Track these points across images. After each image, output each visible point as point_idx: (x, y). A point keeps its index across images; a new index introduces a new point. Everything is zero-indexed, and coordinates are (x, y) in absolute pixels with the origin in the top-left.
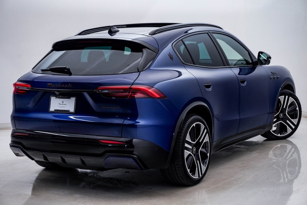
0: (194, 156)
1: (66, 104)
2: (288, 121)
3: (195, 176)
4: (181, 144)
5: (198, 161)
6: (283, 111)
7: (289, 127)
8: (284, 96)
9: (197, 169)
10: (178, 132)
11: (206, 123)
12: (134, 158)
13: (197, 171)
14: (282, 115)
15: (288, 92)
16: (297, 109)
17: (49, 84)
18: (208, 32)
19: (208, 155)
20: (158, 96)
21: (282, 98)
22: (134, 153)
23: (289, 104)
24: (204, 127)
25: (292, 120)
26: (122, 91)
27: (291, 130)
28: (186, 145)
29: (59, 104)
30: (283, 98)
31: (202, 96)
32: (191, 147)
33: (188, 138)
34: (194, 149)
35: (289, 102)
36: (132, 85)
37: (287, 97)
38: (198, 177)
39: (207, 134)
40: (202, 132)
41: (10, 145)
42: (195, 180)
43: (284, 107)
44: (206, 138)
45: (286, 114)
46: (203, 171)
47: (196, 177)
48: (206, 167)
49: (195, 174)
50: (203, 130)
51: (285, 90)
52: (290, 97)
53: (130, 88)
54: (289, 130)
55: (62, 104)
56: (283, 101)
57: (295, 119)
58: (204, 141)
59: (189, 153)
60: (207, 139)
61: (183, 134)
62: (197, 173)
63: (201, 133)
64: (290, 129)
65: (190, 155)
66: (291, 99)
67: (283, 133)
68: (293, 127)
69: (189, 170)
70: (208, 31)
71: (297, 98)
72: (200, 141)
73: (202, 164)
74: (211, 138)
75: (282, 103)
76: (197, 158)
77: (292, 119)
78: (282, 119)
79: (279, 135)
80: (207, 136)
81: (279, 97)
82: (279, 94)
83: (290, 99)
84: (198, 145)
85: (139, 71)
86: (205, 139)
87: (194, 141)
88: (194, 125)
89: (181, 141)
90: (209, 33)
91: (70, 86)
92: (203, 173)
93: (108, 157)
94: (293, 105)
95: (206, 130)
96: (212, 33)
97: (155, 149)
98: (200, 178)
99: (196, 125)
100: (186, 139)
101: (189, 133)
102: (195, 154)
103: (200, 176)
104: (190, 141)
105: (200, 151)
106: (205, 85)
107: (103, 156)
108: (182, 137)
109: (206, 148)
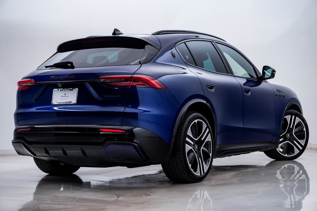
1: (68, 96)
2: (295, 142)
3: (197, 173)
4: (182, 137)
5: (200, 159)
6: (290, 131)
7: (296, 148)
8: (290, 116)
9: (198, 166)
10: (179, 124)
12: (134, 147)
13: (199, 168)
14: (288, 135)
15: (295, 112)
16: (305, 129)
17: (52, 77)
18: (211, 41)
19: (211, 154)
20: (159, 87)
21: (288, 117)
22: (135, 141)
23: (295, 124)
25: (299, 141)
26: (123, 80)
27: (299, 151)
28: (187, 139)
29: (62, 96)
30: (290, 117)
31: (204, 95)
32: (192, 143)
33: (189, 133)
34: (196, 146)
35: (296, 122)
36: (134, 74)
37: (293, 117)
38: (199, 175)
39: (210, 134)
40: (204, 130)
41: (12, 142)
42: (197, 177)
43: (291, 127)
44: (208, 137)
45: (293, 135)
46: (205, 170)
47: (198, 174)
48: (208, 167)
49: (197, 171)
50: (205, 128)
51: (292, 110)
52: (297, 117)
53: (132, 77)
54: (297, 151)
55: (64, 96)
56: (289, 121)
57: (302, 139)
58: (206, 140)
59: (191, 148)
60: (209, 139)
61: (184, 128)
62: (199, 170)
64: (297, 149)
65: (190, 151)
66: (298, 120)
67: (290, 154)
68: (301, 148)
69: (190, 165)
71: (304, 118)
72: (202, 139)
73: (204, 163)
74: (213, 137)
75: (289, 123)
76: (199, 156)
77: (299, 139)
78: (289, 140)
79: (286, 155)
80: (209, 135)
81: (285, 117)
82: (285, 113)
83: (296, 119)
84: (199, 143)
85: (140, 64)
87: (196, 138)
88: (196, 121)
89: (182, 134)
91: (72, 77)
92: (205, 172)
93: (108, 145)
94: (301, 125)
95: (208, 130)
96: (216, 43)
97: (156, 138)
98: (202, 176)
99: (198, 122)
100: (188, 134)
101: (191, 128)
102: (197, 152)
103: (202, 174)
104: (192, 136)
105: (202, 149)
106: (207, 86)
107: (103, 144)
108: (183, 131)
109: (208, 148)
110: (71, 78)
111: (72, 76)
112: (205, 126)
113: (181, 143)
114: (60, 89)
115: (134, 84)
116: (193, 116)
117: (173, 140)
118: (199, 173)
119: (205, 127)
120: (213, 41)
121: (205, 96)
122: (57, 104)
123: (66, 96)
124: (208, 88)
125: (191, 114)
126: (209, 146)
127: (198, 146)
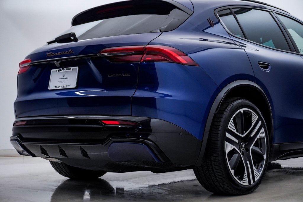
0: (243, 154)
1: (67, 78)
3: (243, 181)
4: (220, 132)
5: (248, 162)
9: (246, 172)
10: (215, 114)
11: (260, 113)
13: (246, 175)
17: (48, 53)
19: (265, 156)
20: (184, 62)
22: (149, 137)
24: (258, 117)
26: (133, 52)
28: (228, 135)
29: (60, 78)
31: (253, 75)
32: (236, 141)
33: (231, 126)
34: (242, 145)
36: (148, 44)
38: (248, 184)
39: (263, 128)
40: (254, 123)
42: (242, 187)
44: (260, 132)
46: (255, 178)
47: (245, 183)
48: (261, 173)
49: (244, 179)
50: (255, 121)
55: (63, 78)
58: (258, 137)
59: (233, 147)
60: (262, 134)
61: (223, 120)
62: (247, 178)
63: (253, 125)
65: (233, 152)
69: (232, 172)
70: (271, 10)
72: (252, 135)
73: (254, 168)
74: (269, 133)
76: (247, 158)
80: (262, 130)
84: (248, 140)
85: (160, 31)
86: (259, 135)
87: (243, 134)
88: (242, 110)
89: (220, 128)
90: (272, 12)
92: (256, 180)
93: (113, 143)
95: (260, 123)
96: (277, 13)
97: (180, 133)
98: (251, 186)
99: (244, 111)
100: (228, 127)
101: (233, 119)
102: (244, 152)
103: (252, 182)
104: (235, 131)
105: (252, 149)
106: (260, 64)
107: (106, 142)
108: (221, 124)
109: (261, 147)
110: (69, 53)
111: (70, 50)
112: (255, 117)
113: (218, 140)
114: (59, 69)
115: (149, 58)
116: (237, 104)
117: (206, 136)
118: (247, 182)
119: (256, 119)
120: (272, 11)
121: (256, 77)
122: (54, 88)
123: (65, 77)
124: (261, 67)
125: (235, 101)
126: (263, 145)
127: (246, 145)
